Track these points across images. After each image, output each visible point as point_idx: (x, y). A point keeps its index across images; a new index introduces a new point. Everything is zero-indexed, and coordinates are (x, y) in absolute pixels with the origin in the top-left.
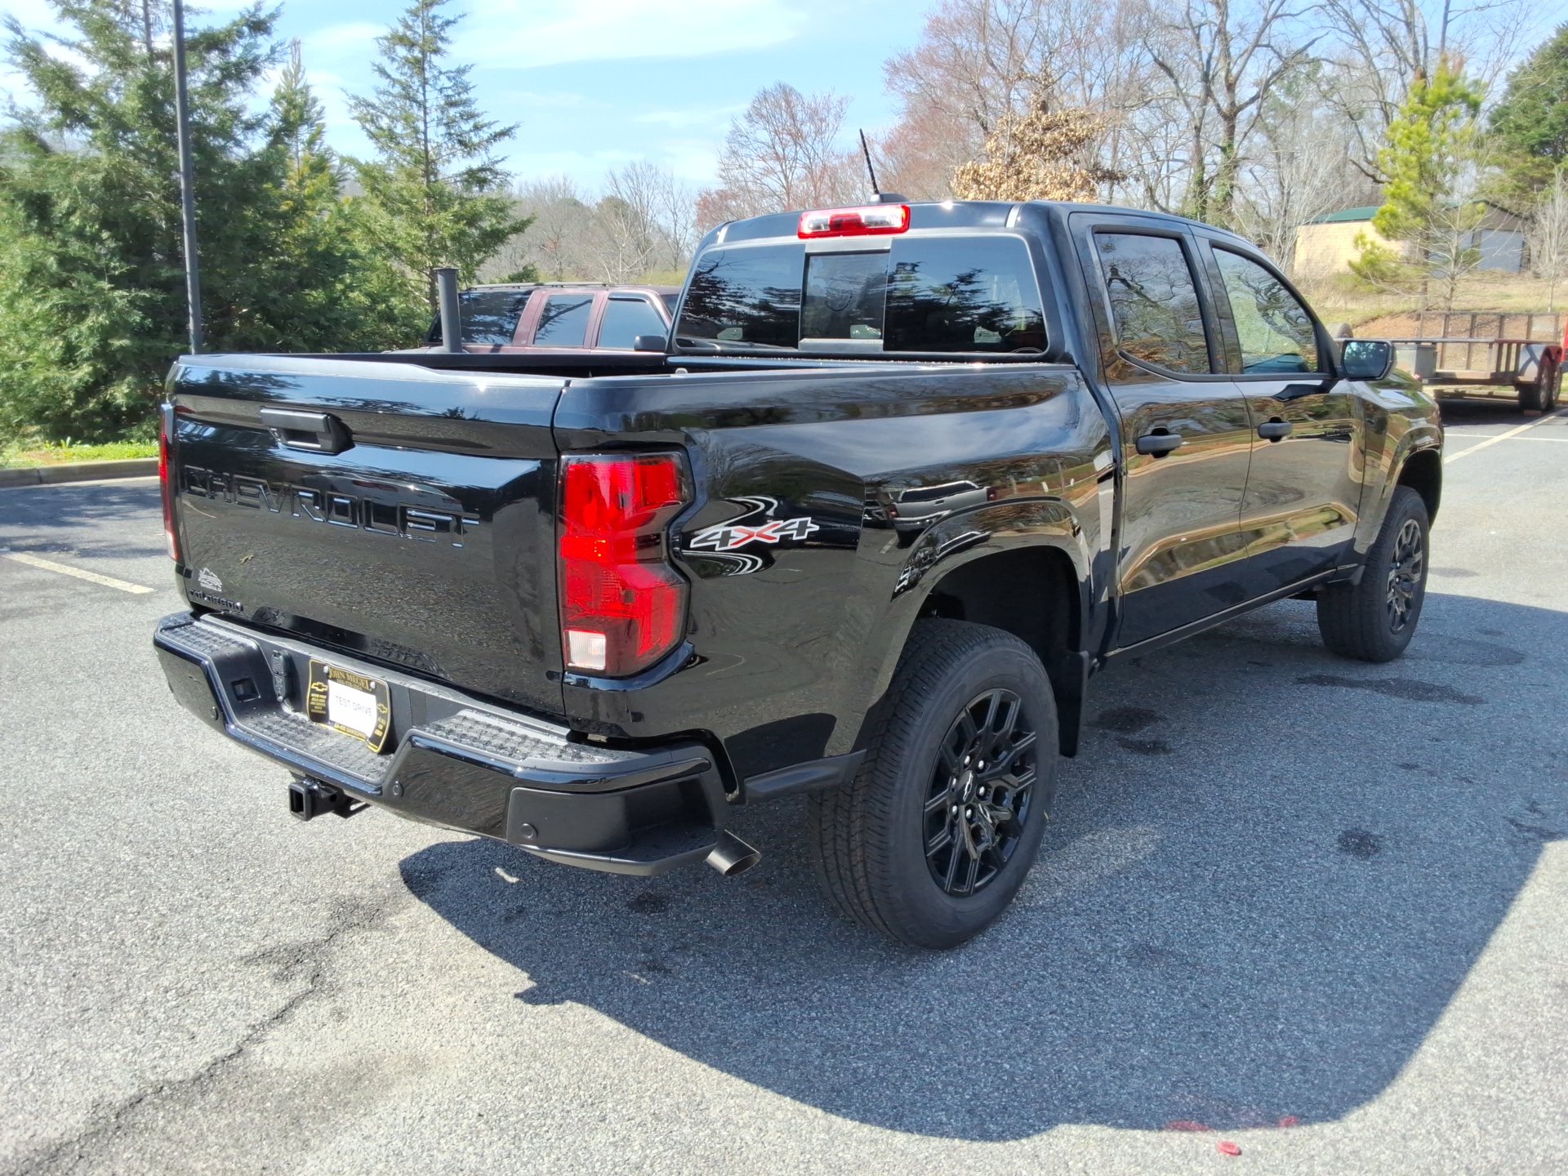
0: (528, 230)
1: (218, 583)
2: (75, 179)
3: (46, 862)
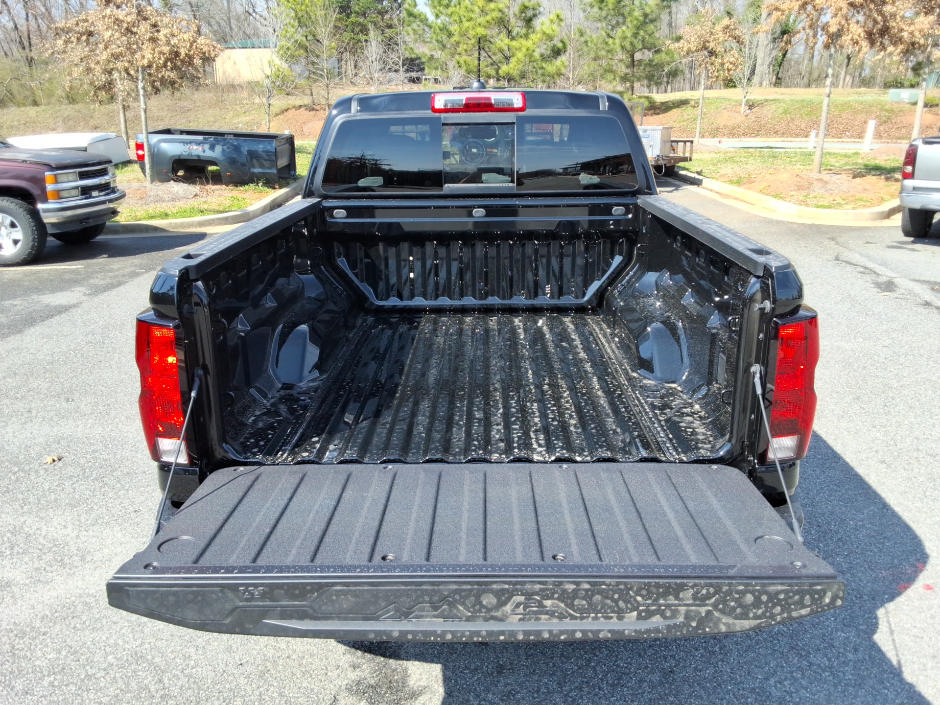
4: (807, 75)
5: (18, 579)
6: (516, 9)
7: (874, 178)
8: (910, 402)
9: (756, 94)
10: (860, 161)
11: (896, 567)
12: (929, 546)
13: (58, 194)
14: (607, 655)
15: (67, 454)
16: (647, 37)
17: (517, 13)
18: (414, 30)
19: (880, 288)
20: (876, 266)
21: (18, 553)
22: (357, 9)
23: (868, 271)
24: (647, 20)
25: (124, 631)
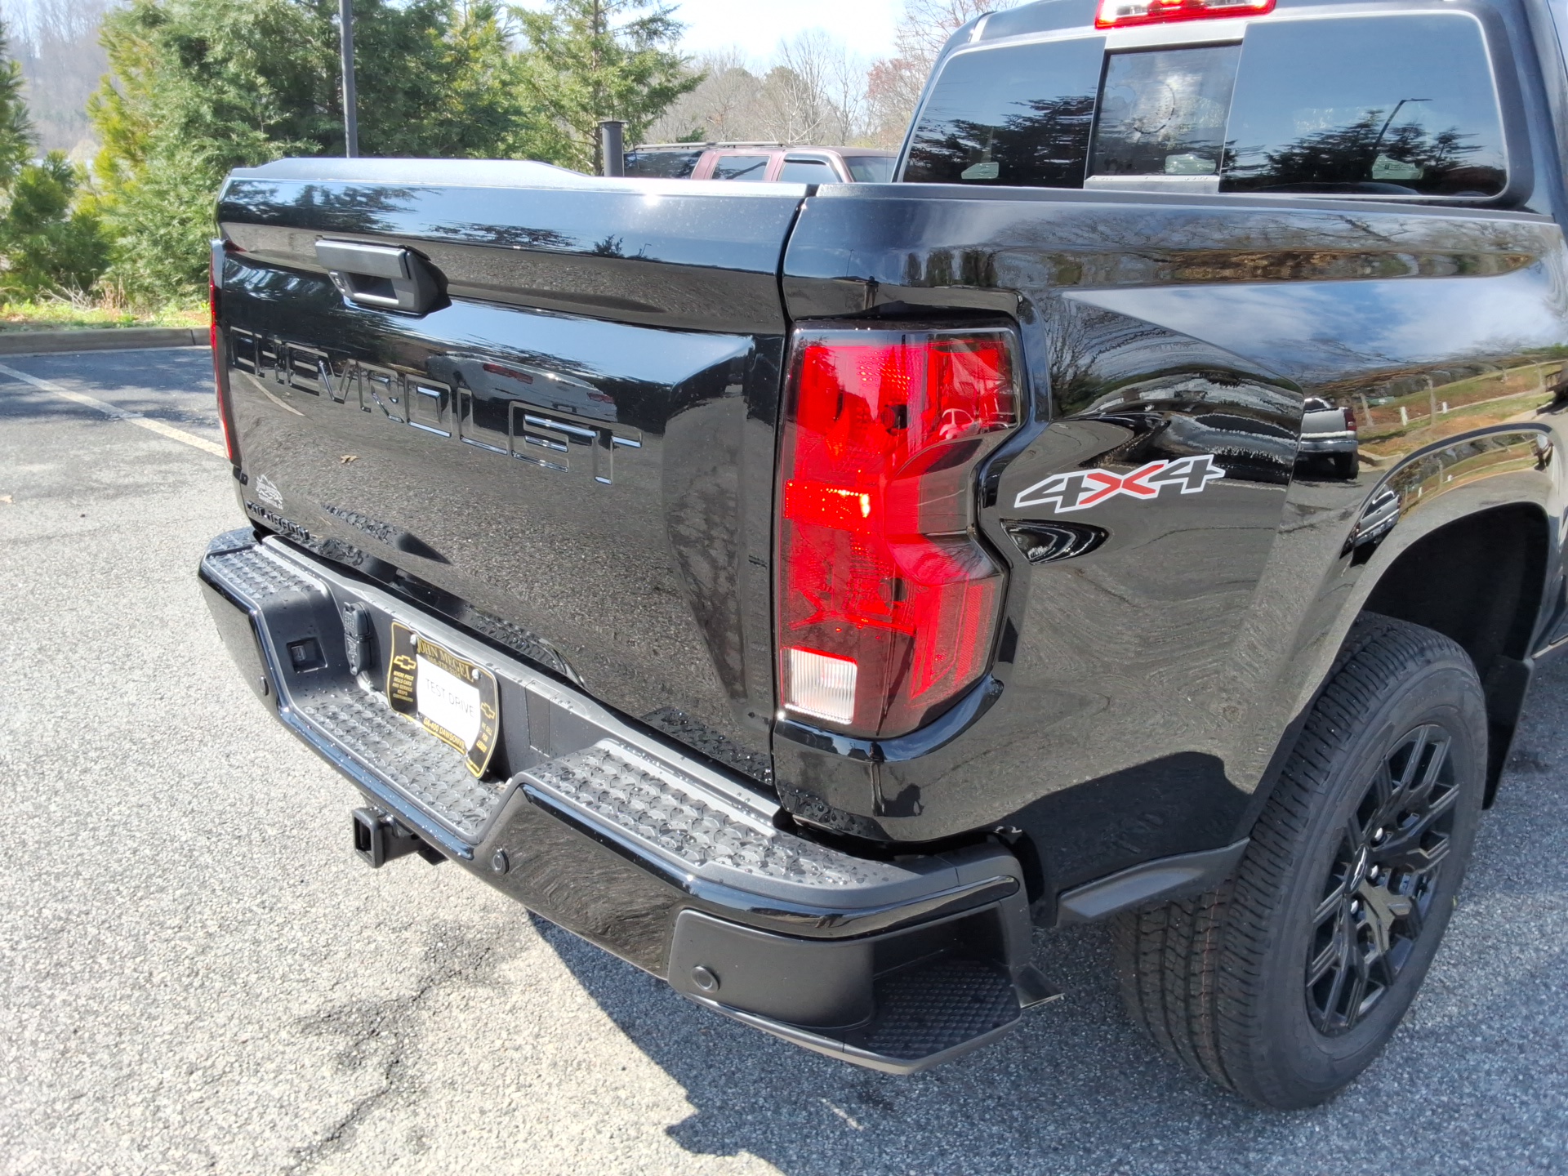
0: (699, 88)
1: (279, 498)
2: (228, 21)
3: (84, 835)
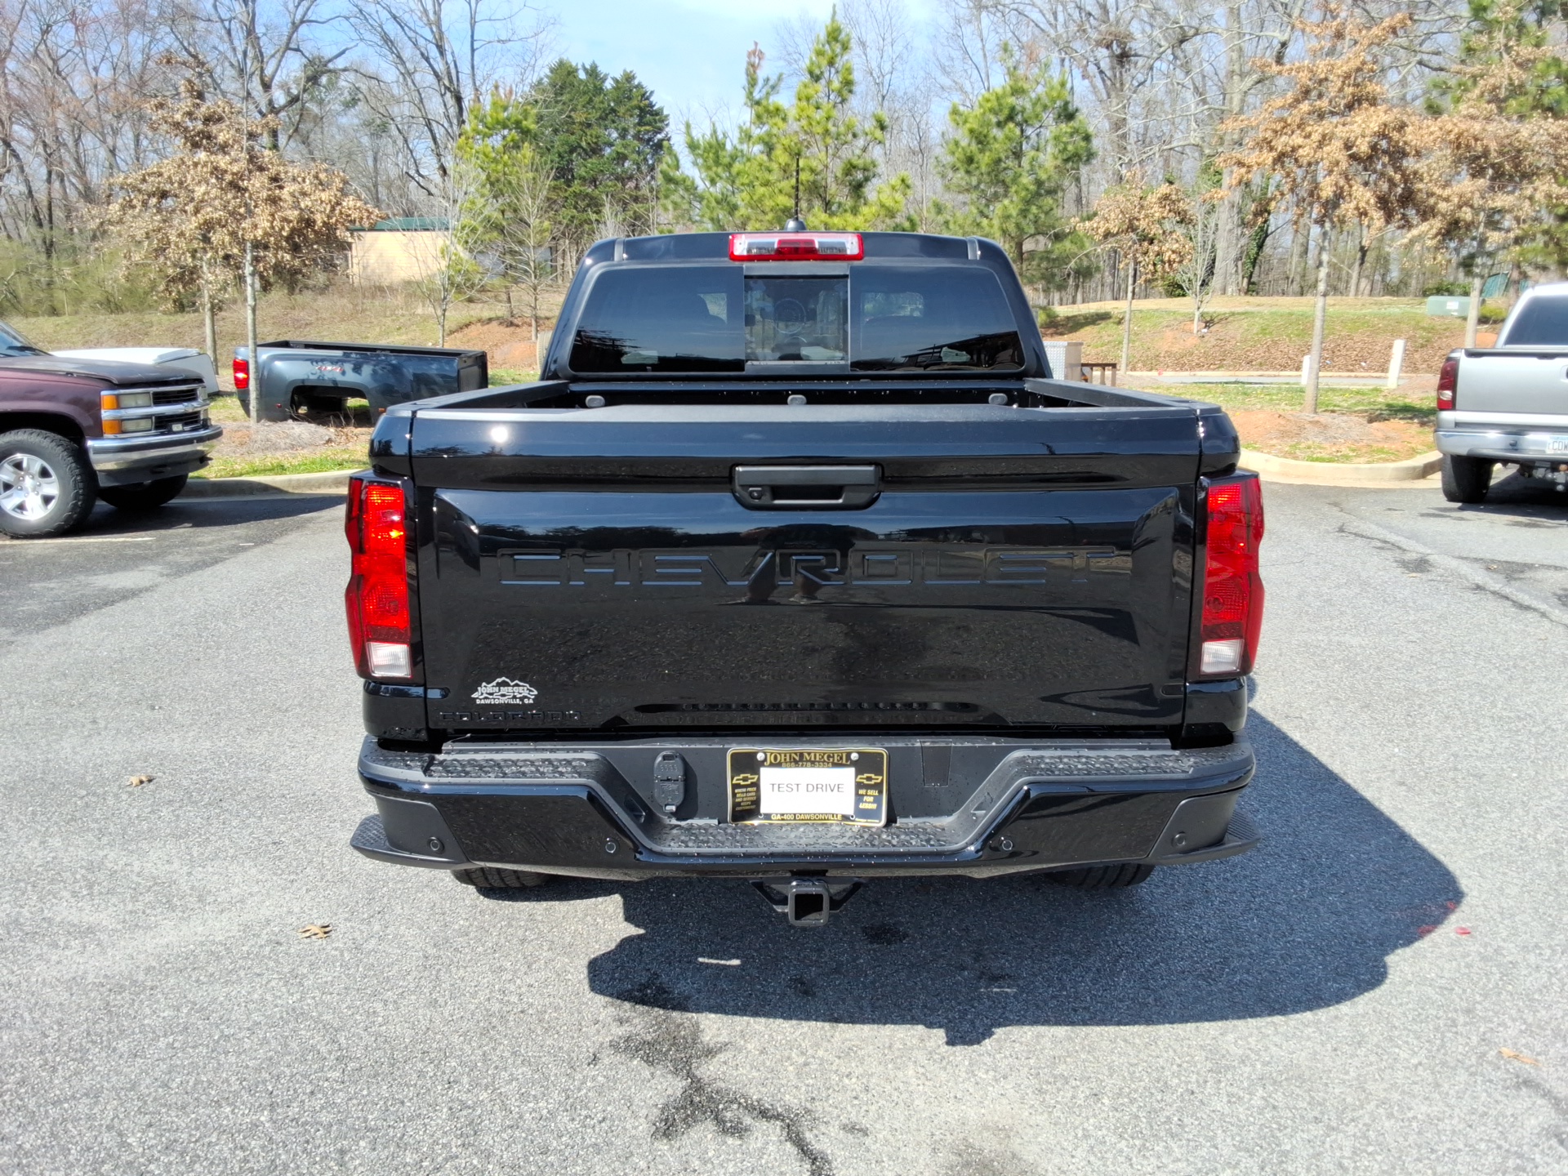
1: (530, 694)
4: (1298, 278)
5: (104, 923)
6: (837, 167)
7: (1402, 422)
8: (1446, 711)
9: (1215, 304)
10: (1381, 400)
11: (1416, 908)
12: (1464, 883)
13: (120, 426)
14: (990, 1007)
15: (160, 774)
16: (1042, 216)
17: (839, 174)
18: (675, 204)
19: (1407, 568)
20: (1402, 539)
21: (101, 893)
22: (583, 172)
23: (1389, 546)
24: (1043, 190)
25: (273, 983)
